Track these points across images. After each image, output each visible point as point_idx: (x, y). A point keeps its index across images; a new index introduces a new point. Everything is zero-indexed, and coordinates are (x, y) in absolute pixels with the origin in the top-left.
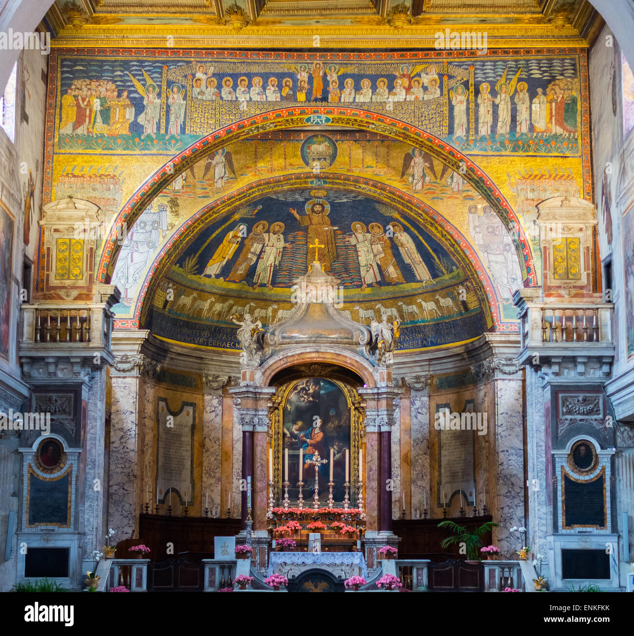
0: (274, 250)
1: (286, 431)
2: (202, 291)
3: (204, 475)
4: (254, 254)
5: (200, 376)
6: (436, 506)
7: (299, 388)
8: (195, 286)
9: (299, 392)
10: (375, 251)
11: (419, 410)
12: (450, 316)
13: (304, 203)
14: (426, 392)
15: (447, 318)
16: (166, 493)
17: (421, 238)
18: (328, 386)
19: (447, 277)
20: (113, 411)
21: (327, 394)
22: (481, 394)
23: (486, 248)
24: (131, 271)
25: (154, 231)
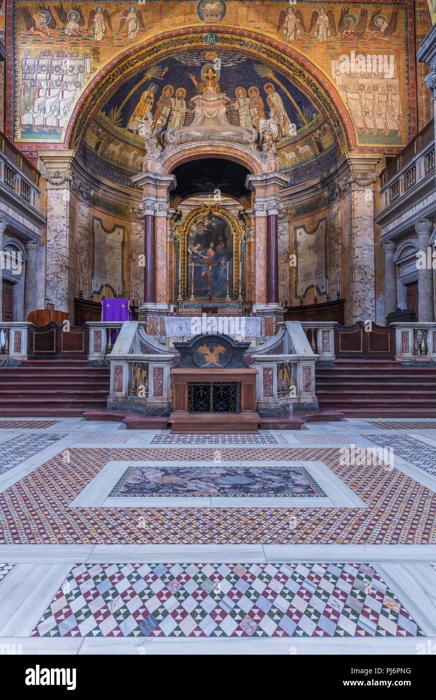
0: (179, 115)
1: (189, 251)
2: (126, 143)
3: (131, 277)
4: (164, 116)
5: (127, 208)
6: (294, 297)
7: (198, 222)
8: (120, 137)
9: (198, 224)
10: (252, 114)
11: (282, 233)
12: (307, 161)
13: (200, 68)
14: (286, 219)
15: (304, 162)
16: (102, 287)
17: (288, 94)
18: (218, 220)
19: (307, 127)
20: (48, 216)
21: (218, 226)
22: (335, 210)
23: (345, 88)
24: (62, 105)
25: (80, 74)
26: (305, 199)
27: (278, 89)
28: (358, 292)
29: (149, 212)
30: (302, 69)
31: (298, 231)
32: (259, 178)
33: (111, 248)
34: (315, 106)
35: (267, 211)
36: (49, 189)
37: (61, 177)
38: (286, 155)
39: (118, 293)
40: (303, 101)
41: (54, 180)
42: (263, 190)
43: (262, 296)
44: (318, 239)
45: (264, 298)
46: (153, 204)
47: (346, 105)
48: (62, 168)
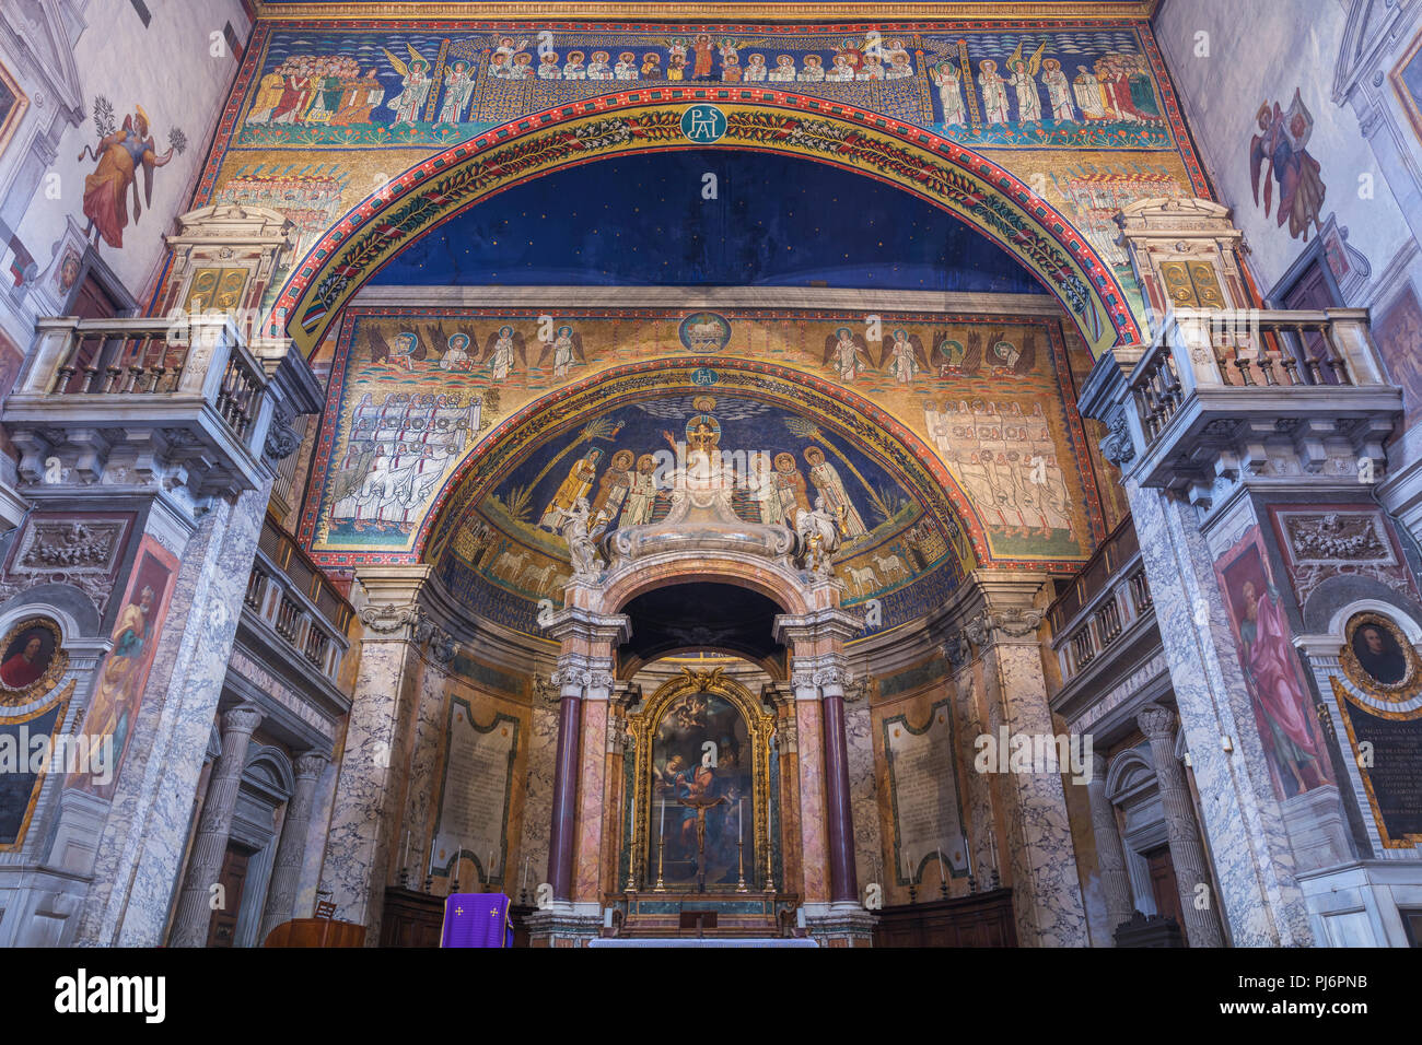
0: (643, 499)
1: (657, 771)
2: (536, 550)
3: (524, 833)
4: (614, 502)
5: (528, 678)
6: (894, 883)
7: (676, 707)
8: (526, 540)
9: (677, 713)
10: (783, 499)
11: (856, 731)
12: (896, 585)
13: (684, 422)
14: (865, 702)
15: (892, 588)
16: (454, 859)
17: (851, 466)
18: (718, 704)
19: (890, 522)
20: (356, 697)
21: (717, 716)
22: (964, 683)
23: (955, 456)
24: (418, 484)
25: (458, 432)
26: (900, 660)
27: (829, 457)
28: (1038, 870)
29: (571, 691)
30: (871, 425)
31: (892, 728)
32: (800, 622)
33: (485, 766)
34: (904, 487)
35: (820, 688)
36: (369, 641)
37: (396, 618)
38: (854, 573)
39: (489, 872)
40: (880, 479)
41: (381, 624)
42: (810, 645)
43: (820, 882)
44: (935, 745)
45: (824, 888)
46: (581, 673)
47: (961, 486)
48: (401, 599)
